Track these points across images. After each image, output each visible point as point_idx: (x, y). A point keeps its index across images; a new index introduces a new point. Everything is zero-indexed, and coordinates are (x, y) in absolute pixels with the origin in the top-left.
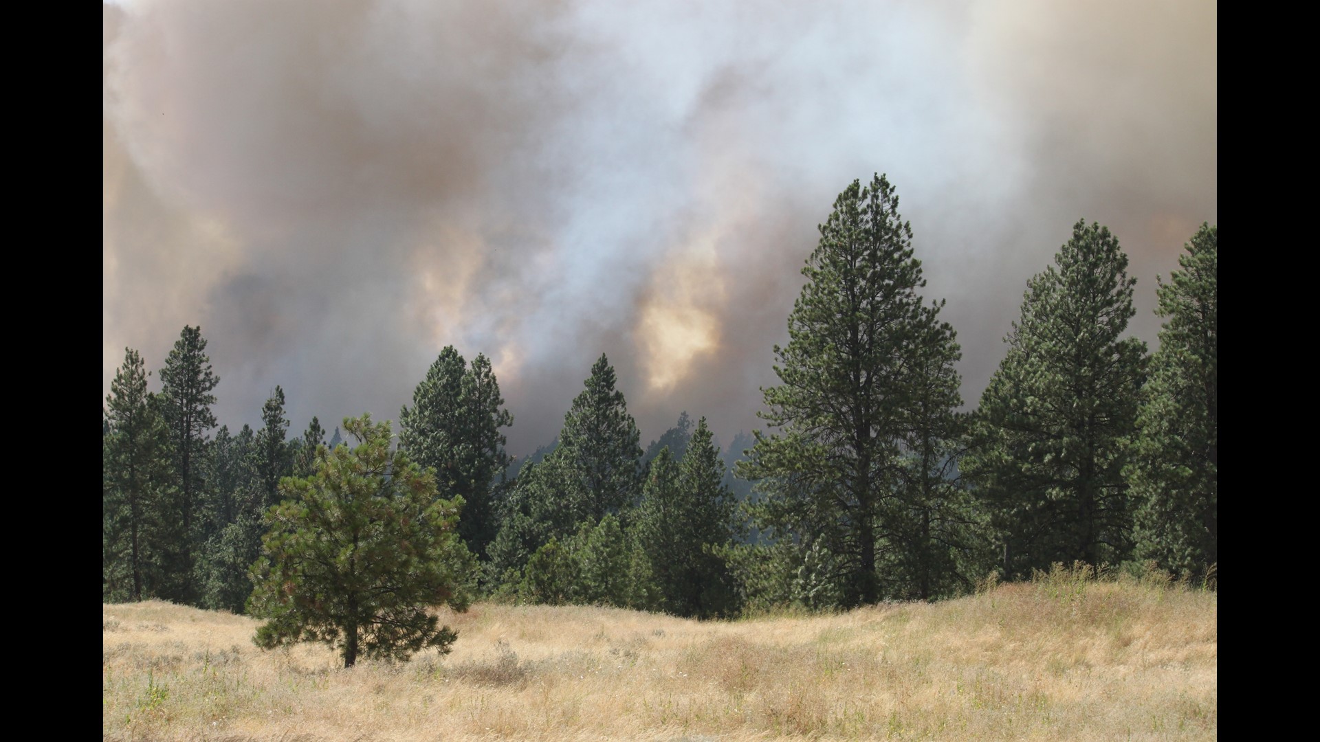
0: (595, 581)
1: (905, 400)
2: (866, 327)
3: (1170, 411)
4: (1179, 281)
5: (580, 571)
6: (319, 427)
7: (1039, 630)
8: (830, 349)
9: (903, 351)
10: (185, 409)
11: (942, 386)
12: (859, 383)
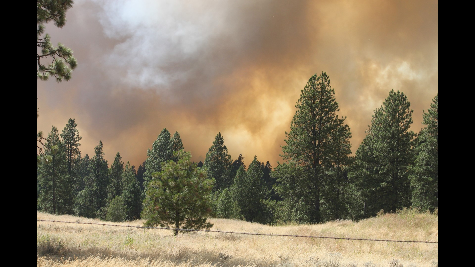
0: (221, 212)
1: (332, 151)
2: (318, 126)
3: (426, 157)
4: (431, 113)
5: (216, 208)
6: (120, 156)
7: (400, 229)
8: (305, 133)
9: (331, 134)
10: (70, 148)
11: (345, 147)
12: (316, 145)
